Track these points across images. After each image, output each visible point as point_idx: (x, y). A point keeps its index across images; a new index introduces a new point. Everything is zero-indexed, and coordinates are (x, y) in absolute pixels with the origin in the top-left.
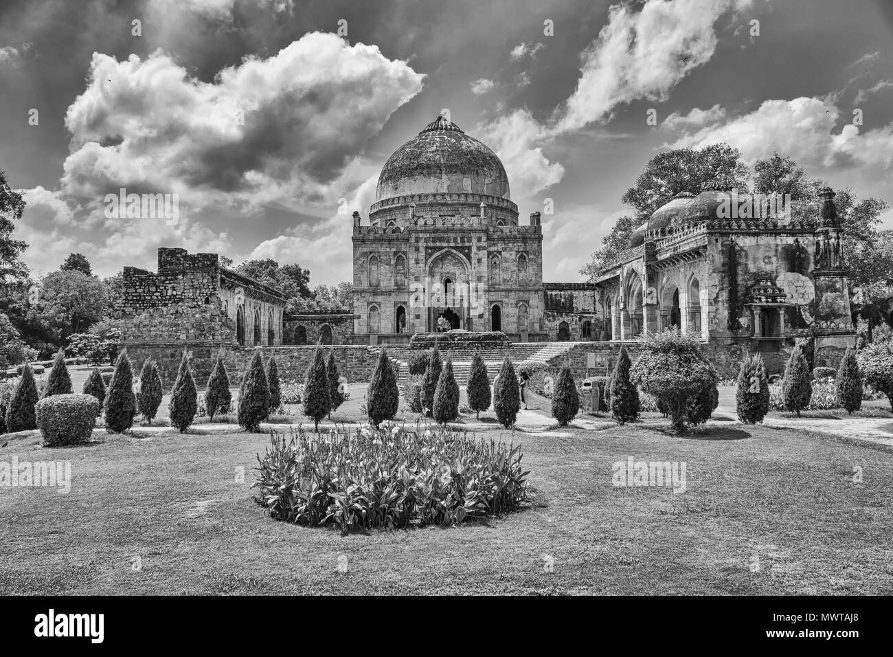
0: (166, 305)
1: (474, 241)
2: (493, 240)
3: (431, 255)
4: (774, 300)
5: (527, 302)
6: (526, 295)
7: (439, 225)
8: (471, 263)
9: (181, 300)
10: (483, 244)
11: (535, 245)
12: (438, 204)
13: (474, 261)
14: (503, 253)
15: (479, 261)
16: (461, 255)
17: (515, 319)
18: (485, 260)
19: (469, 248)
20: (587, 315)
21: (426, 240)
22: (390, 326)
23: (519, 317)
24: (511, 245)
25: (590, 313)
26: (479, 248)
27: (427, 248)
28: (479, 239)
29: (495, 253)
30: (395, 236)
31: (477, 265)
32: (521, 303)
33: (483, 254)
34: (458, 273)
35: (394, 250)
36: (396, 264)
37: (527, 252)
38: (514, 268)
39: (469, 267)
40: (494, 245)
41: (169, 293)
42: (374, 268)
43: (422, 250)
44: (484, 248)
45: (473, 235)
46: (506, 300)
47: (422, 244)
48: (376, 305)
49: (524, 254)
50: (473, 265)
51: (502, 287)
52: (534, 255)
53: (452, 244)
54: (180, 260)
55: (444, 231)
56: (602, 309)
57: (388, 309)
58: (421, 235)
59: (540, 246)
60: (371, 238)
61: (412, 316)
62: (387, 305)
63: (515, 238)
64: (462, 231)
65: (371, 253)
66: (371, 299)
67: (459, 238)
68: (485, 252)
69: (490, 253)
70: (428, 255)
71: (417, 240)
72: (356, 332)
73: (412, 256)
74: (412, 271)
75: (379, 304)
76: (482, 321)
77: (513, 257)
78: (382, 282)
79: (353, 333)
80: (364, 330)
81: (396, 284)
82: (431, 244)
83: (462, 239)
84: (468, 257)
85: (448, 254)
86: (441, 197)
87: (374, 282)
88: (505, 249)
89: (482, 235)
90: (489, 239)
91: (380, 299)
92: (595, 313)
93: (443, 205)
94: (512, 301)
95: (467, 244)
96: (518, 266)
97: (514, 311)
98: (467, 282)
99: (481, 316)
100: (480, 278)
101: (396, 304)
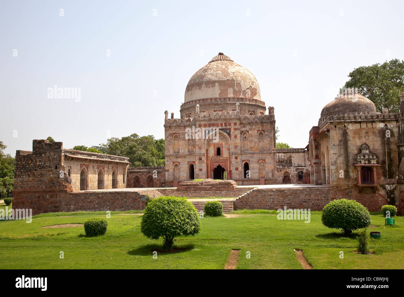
0: (36, 170)
1: (232, 125)
2: (244, 124)
5: (264, 160)
6: (264, 156)
7: (212, 116)
8: (231, 139)
9: (43, 167)
10: (237, 127)
11: (269, 126)
12: (213, 104)
13: (233, 137)
14: (249, 132)
15: (236, 137)
16: (225, 134)
17: (257, 171)
18: (239, 136)
19: (230, 129)
20: (300, 168)
23: (259, 169)
24: (254, 127)
25: (302, 166)
26: (235, 129)
28: (235, 124)
29: (245, 132)
30: (188, 123)
31: (234, 139)
32: (261, 161)
33: (238, 133)
34: (224, 144)
36: (189, 140)
37: (264, 131)
38: (256, 140)
39: (230, 140)
40: (244, 127)
41: (38, 164)
42: (176, 142)
44: (238, 129)
45: (231, 121)
46: (251, 159)
48: (177, 164)
49: (262, 132)
50: (232, 139)
51: (250, 151)
52: (268, 132)
54: (43, 146)
55: (214, 120)
56: (309, 164)
57: (184, 166)
58: (202, 123)
60: (174, 125)
61: (198, 170)
62: (184, 164)
63: (256, 122)
64: (225, 119)
65: (174, 134)
66: (175, 160)
67: (223, 124)
68: (239, 131)
69: (242, 132)
72: (166, 179)
74: (197, 143)
75: (179, 163)
76: (237, 172)
77: (256, 133)
78: (180, 150)
79: (165, 180)
80: (171, 178)
81: (189, 151)
83: (226, 125)
84: (229, 134)
86: (215, 100)
87: (176, 150)
88: (251, 129)
89: (237, 121)
90: (241, 124)
91: (179, 160)
92: (305, 166)
93: (216, 104)
94: (256, 160)
95: (228, 127)
96: (258, 139)
97: (257, 166)
98: (229, 149)
99: (237, 169)
100: (236, 147)
101: (188, 162)
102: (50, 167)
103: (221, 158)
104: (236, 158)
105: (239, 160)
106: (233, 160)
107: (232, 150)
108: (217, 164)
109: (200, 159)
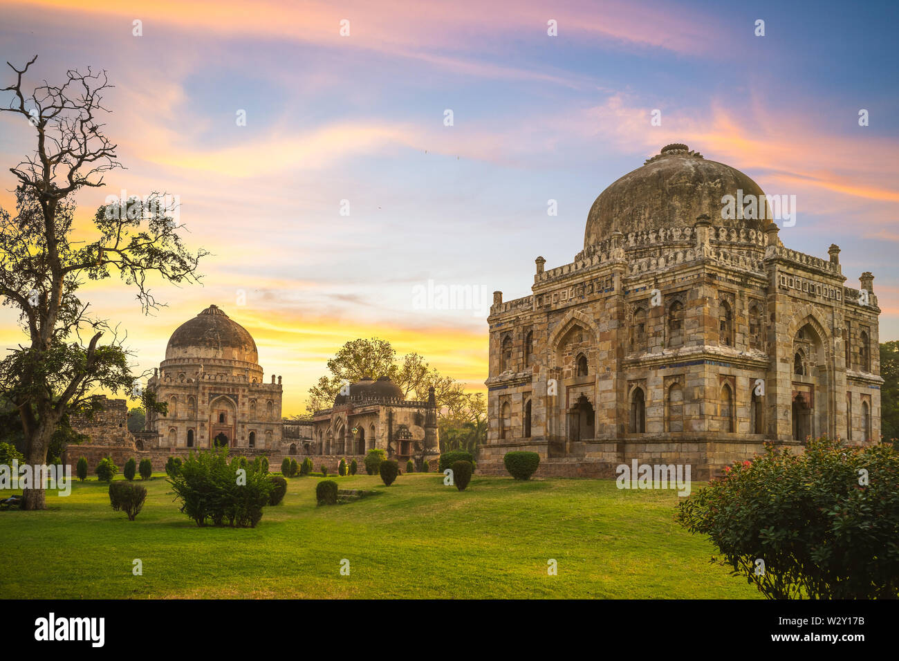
0: (96, 426)
1: (241, 391)
2: (253, 391)
3: (212, 398)
4: (407, 438)
5: (272, 431)
6: (271, 427)
7: (218, 380)
9: (105, 424)
10: (245, 394)
11: (278, 396)
12: (216, 366)
13: (240, 404)
14: (258, 400)
15: (243, 404)
16: (232, 400)
17: (264, 441)
18: (247, 404)
19: (237, 396)
20: (307, 440)
21: (210, 389)
22: (183, 442)
23: (266, 440)
24: (263, 395)
25: (309, 439)
26: (244, 396)
27: (210, 394)
28: (244, 391)
29: (253, 400)
30: (188, 384)
31: (242, 406)
32: (268, 432)
33: (246, 400)
34: (229, 410)
35: (188, 394)
36: (189, 403)
37: (273, 400)
38: (265, 410)
39: (237, 407)
40: (253, 395)
41: (98, 420)
42: (174, 404)
43: (207, 395)
44: (247, 396)
45: (240, 387)
46: (258, 429)
47: (207, 391)
48: (174, 429)
49: (271, 401)
50: (239, 406)
51: (257, 421)
52: (277, 402)
53: (226, 393)
55: (221, 384)
56: (315, 437)
57: (182, 431)
58: (206, 386)
59: (281, 397)
60: (173, 385)
61: (198, 437)
62: (182, 429)
63: (266, 391)
64: (233, 384)
65: (172, 394)
66: (171, 424)
67: (231, 389)
69: (250, 399)
70: (210, 399)
71: (204, 388)
72: (160, 445)
73: (200, 398)
74: (199, 408)
75: (177, 428)
76: (243, 442)
77: (264, 402)
78: (179, 414)
79: (158, 446)
80: (166, 445)
81: (189, 416)
82: (213, 392)
83: (233, 390)
84: (237, 402)
85: (224, 398)
86: (218, 361)
87: (174, 413)
88: (259, 398)
89: (246, 388)
90: (250, 391)
91: (177, 424)
92: (312, 439)
93: (220, 366)
94: (263, 430)
95: (236, 393)
96: (267, 409)
97: (264, 436)
98: (235, 417)
99: (243, 438)
100: (243, 415)
101: (188, 428)
102: (113, 424)
103: (225, 426)
104: (243, 427)
105: (245, 429)
106: (239, 429)
107: (239, 418)
108: (220, 432)
109: (202, 425)
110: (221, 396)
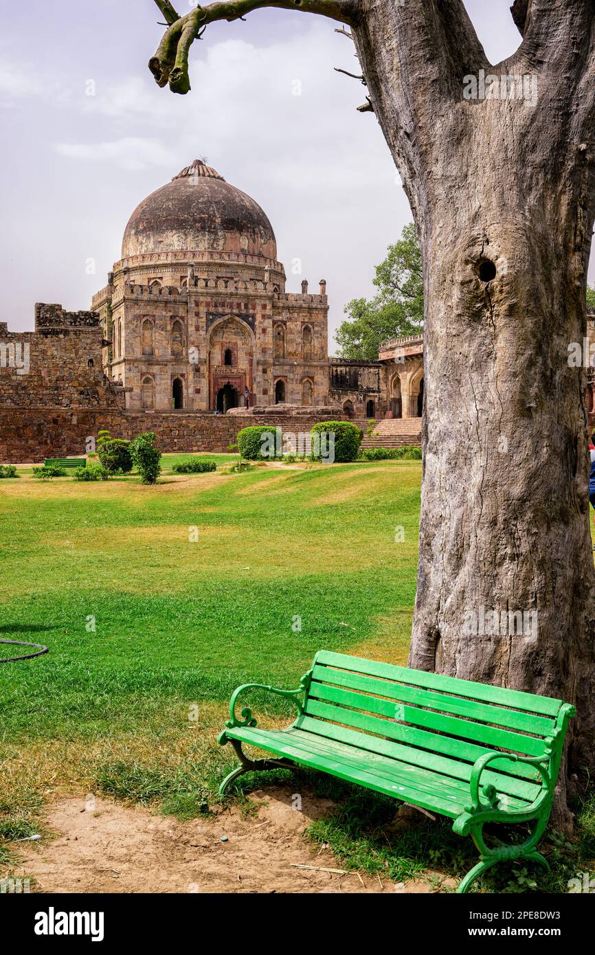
1: (259, 308)
2: (278, 308)
3: (212, 321)
5: (312, 378)
6: (311, 371)
7: (221, 289)
8: (255, 334)
10: (268, 312)
11: (321, 317)
12: (215, 264)
13: (259, 331)
14: (288, 324)
15: (264, 331)
16: (245, 323)
17: (299, 397)
18: (270, 330)
19: (253, 316)
20: (371, 394)
21: (208, 304)
22: (166, 401)
23: (303, 394)
24: (296, 315)
25: (374, 392)
26: (264, 317)
27: (208, 314)
28: (264, 307)
29: (280, 323)
30: (172, 298)
31: (262, 335)
32: (306, 380)
33: (268, 323)
34: (239, 343)
35: (171, 314)
36: (173, 330)
37: (312, 324)
38: (299, 340)
39: (253, 336)
40: (279, 314)
42: (147, 333)
43: (203, 315)
44: (269, 317)
45: (257, 301)
46: (291, 376)
47: (203, 309)
48: (150, 376)
49: (310, 326)
50: (258, 336)
51: (287, 361)
52: (320, 326)
53: (235, 311)
55: (226, 296)
56: (385, 388)
57: (164, 381)
58: (202, 299)
59: (325, 317)
60: (145, 298)
61: (191, 390)
62: (163, 376)
63: (301, 307)
64: (247, 297)
65: (144, 316)
66: (144, 368)
67: (243, 305)
68: (270, 321)
69: (274, 323)
70: (209, 322)
71: (197, 304)
72: (128, 406)
73: (192, 320)
74: (192, 339)
75: (154, 376)
76: (266, 397)
77: (299, 328)
78: (157, 351)
80: (137, 405)
81: (173, 353)
82: (212, 309)
83: (246, 306)
84: (252, 325)
85: (231, 321)
86: (219, 256)
87: (147, 349)
88: (290, 319)
89: (267, 302)
90: (274, 307)
91: (155, 369)
92: (379, 392)
93: (221, 265)
94: (298, 377)
95: (251, 311)
96: (303, 339)
97: (299, 388)
98: (251, 354)
99: (265, 392)
100: (264, 351)
101: (172, 376)
103: (234, 370)
104: (265, 371)
105: (270, 375)
106: (258, 375)
107: (258, 356)
108: (226, 381)
109: (197, 370)
110: (226, 318)
